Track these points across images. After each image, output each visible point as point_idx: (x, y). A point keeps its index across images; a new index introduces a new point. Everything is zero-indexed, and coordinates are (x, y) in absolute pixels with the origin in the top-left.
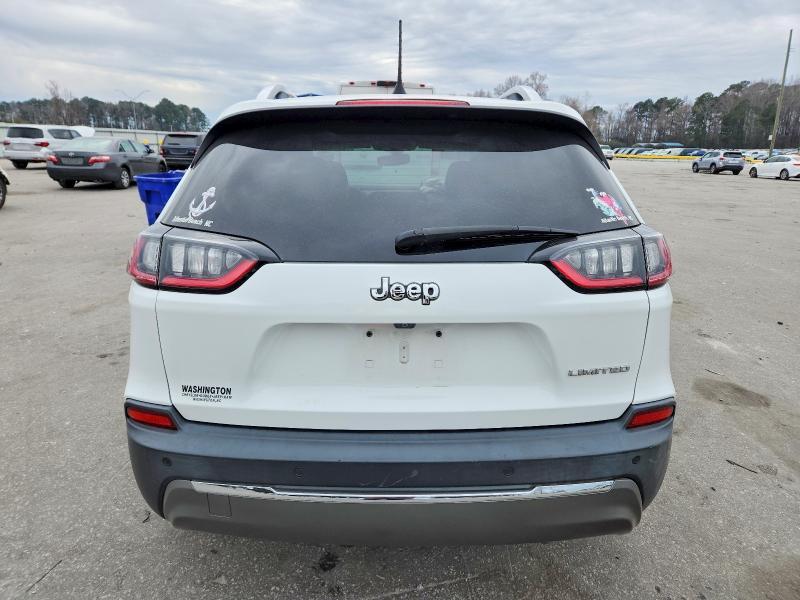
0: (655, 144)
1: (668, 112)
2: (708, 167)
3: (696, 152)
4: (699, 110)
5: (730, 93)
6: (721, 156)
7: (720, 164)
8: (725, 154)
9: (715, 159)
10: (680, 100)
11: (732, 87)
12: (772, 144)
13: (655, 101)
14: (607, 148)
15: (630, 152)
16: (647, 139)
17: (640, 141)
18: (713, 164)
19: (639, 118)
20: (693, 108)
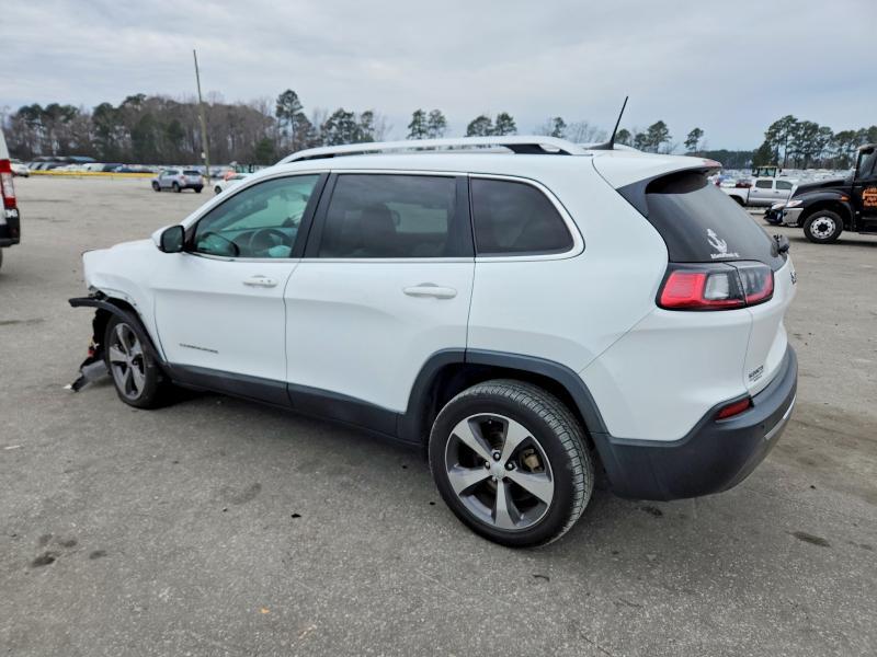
0: (62, 158)
1: (65, 121)
2: (170, 185)
3: (119, 168)
4: (102, 120)
5: (129, 105)
6: (181, 174)
7: (182, 183)
8: (186, 173)
9: (176, 178)
10: (75, 109)
11: (130, 99)
12: (207, 162)
13: (44, 106)
14: (16, 163)
15: (39, 168)
16: (47, 151)
17: (38, 155)
18: (175, 183)
19: (31, 125)
20: (93, 118)
